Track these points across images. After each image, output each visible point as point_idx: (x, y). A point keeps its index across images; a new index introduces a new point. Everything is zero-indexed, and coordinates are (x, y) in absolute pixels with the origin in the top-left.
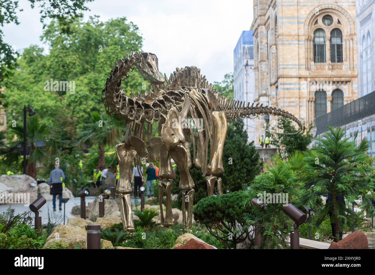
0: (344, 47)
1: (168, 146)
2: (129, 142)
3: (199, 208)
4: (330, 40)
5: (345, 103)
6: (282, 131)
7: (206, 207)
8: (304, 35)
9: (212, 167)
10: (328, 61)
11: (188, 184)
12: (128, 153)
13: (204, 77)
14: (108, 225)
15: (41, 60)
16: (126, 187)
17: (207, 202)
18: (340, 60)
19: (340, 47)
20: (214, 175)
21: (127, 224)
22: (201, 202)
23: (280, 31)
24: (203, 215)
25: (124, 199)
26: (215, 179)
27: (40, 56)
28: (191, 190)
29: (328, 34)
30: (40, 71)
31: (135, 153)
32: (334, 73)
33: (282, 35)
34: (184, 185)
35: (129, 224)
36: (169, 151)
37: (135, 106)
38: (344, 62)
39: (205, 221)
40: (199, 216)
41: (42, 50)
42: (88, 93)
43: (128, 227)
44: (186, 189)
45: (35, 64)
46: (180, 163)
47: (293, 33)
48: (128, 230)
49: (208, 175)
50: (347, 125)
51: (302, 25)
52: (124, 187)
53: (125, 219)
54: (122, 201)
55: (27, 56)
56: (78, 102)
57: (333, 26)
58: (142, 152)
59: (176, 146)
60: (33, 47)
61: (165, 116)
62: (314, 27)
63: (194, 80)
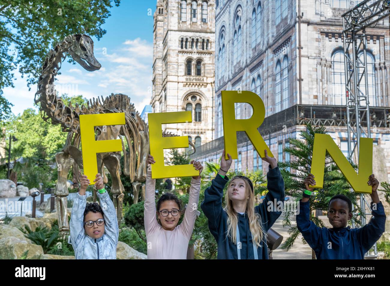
0: (202, 113)
1: (102, 156)
2: (67, 151)
3: (130, 214)
4: (195, 110)
5: (202, 144)
6: (172, 156)
7: (137, 213)
8: (181, 106)
9: (138, 175)
10: (193, 121)
11: (119, 188)
12: (66, 161)
13: (133, 104)
14: (51, 220)
15: (34, 116)
16: (63, 191)
17: (138, 208)
18: (200, 120)
19: (200, 113)
20: (139, 182)
21: (62, 224)
22: (133, 208)
23: (168, 103)
24: (135, 221)
25: (60, 201)
26: (140, 185)
27: (33, 114)
28: (121, 194)
29: (194, 106)
30: (33, 123)
31: (73, 161)
32: (196, 127)
33: (169, 105)
34: (115, 189)
35: (64, 225)
36: (103, 160)
37: (73, 116)
38: (202, 122)
39: (136, 226)
40: (130, 221)
41: (34, 111)
42: (59, 135)
43: (63, 227)
44: (116, 193)
45: (29, 118)
46: (113, 171)
47: (175, 105)
48: (63, 230)
49: (135, 181)
50: (207, 155)
51: (179, 101)
52: (61, 191)
53: (60, 220)
54: (59, 203)
55: (26, 114)
56: (54, 140)
57: (197, 102)
58: (79, 160)
59: (110, 156)
60: (29, 109)
61: (101, 130)
62: (186, 102)
63: (125, 106)
